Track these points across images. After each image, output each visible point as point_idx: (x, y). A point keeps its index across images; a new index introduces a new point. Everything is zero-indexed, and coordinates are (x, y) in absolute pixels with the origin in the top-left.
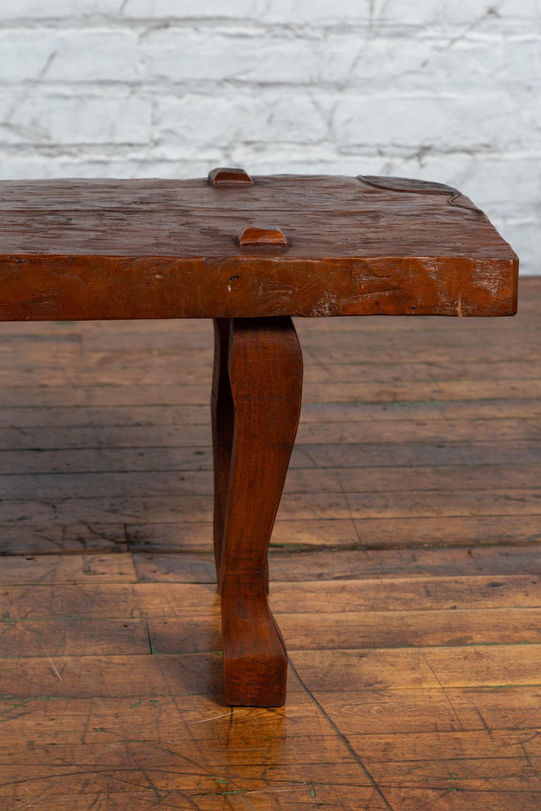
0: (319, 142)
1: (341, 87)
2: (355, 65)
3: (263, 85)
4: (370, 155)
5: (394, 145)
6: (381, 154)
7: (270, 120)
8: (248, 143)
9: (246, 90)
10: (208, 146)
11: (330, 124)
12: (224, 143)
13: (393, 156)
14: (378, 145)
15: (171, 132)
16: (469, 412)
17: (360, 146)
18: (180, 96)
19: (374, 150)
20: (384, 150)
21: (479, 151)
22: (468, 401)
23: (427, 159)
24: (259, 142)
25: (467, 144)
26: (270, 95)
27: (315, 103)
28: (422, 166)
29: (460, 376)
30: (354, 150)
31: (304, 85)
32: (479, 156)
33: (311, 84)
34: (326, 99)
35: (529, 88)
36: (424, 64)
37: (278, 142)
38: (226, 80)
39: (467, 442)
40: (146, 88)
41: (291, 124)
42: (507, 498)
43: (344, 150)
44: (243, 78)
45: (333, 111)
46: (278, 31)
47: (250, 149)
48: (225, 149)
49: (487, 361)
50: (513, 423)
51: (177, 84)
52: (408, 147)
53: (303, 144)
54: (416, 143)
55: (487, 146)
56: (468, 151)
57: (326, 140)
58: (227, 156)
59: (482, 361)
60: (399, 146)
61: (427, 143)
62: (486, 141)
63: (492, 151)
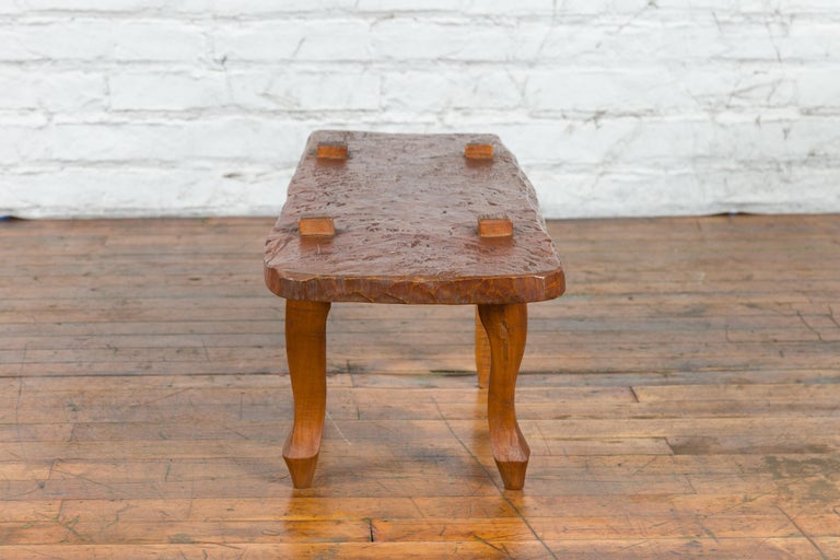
0: (515, 108)
1: (531, 64)
2: (542, 46)
3: (469, 63)
4: (556, 118)
5: (575, 110)
6: (564, 117)
7: (475, 91)
8: (457, 109)
9: (456, 67)
10: (426, 111)
11: (523, 94)
12: (439, 110)
13: (574, 119)
14: (562, 110)
15: (395, 100)
16: (608, 301)
17: (547, 111)
18: (403, 72)
19: (559, 115)
20: (567, 114)
21: (645, 115)
22: (611, 295)
23: (602, 121)
24: (467, 108)
25: (634, 109)
26: (475, 71)
27: (511, 77)
28: (598, 127)
29: (611, 280)
30: (543, 114)
31: (500, 62)
32: (645, 119)
33: (508, 62)
34: (520, 74)
35: (684, 64)
36: (598, 46)
37: (481, 108)
38: (439, 59)
39: (602, 318)
40: (376, 66)
41: (491, 94)
43: (535, 114)
44: (453, 57)
45: (525, 83)
46: (480, 20)
47: (459, 113)
48: (439, 113)
49: (635, 271)
50: (640, 308)
51: (400, 62)
52: (586, 112)
53: (502, 109)
54: (594, 109)
55: (651, 111)
56: (636, 115)
57: (520, 106)
58: (441, 120)
59: (630, 270)
60: (580, 111)
61: (603, 109)
62: (650, 107)
63: (654, 115)
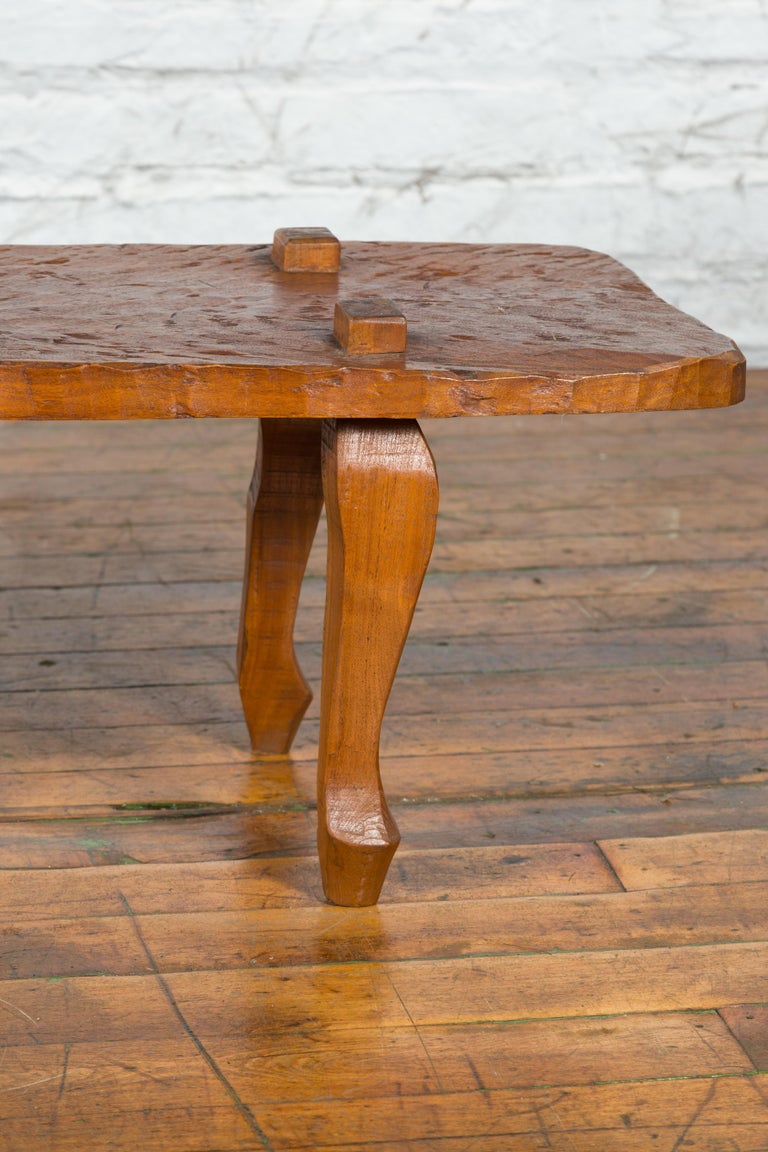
0: (259, 165)
1: (290, 75)
2: (311, 39)
3: (164, 73)
4: (341, 185)
5: (378, 168)
6: (358, 181)
7: (177, 131)
8: (142, 168)
9: (137, 82)
10: (79, 174)
11: (274, 136)
12: (104, 170)
13: (378, 185)
14: (353, 168)
15: (16, 152)
16: (491, 589)
17: (324, 169)
18: (30, 94)
19: (347, 176)
20: (362, 175)
21: (517, 175)
22: (493, 572)
23: (434, 189)
24: (161, 166)
25: (498, 164)
26: (175, 90)
27: (250, 102)
28: (425, 201)
29: (484, 533)
30: (315, 177)
31: (229, 72)
32: (516, 183)
33: (241, 70)
34: (268, 94)
35: (594, 72)
36: (423, 36)
37: (191, 166)
38: (103, 67)
41: (211, 136)
42: (545, 722)
43: (298, 177)
44: (131, 62)
45: (278, 114)
47: (145, 177)
48: (105, 177)
49: (528, 509)
50: (564, 606)
51: (24, 74)
52: (402, 171)
53: (233, 168)
54: (416, 163)
55: (530, 166)
56: (500, 176)
57: (268, 161)
58: (110, 190)
59: (520, 508)
60: (387, 170)
61: (432, 164)
62: (528, 159)
63: (537, 175)
